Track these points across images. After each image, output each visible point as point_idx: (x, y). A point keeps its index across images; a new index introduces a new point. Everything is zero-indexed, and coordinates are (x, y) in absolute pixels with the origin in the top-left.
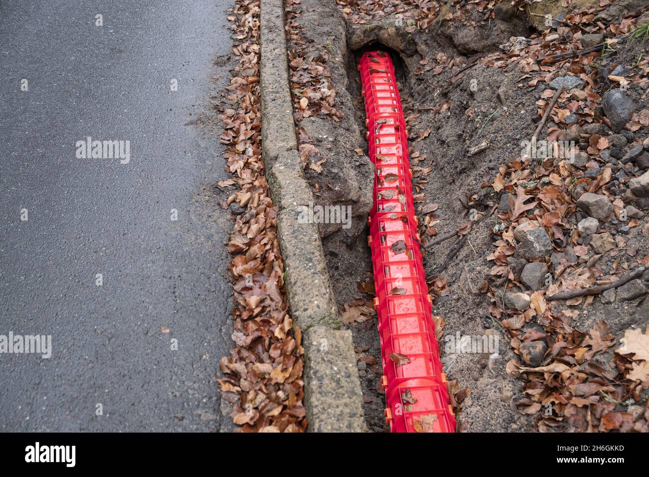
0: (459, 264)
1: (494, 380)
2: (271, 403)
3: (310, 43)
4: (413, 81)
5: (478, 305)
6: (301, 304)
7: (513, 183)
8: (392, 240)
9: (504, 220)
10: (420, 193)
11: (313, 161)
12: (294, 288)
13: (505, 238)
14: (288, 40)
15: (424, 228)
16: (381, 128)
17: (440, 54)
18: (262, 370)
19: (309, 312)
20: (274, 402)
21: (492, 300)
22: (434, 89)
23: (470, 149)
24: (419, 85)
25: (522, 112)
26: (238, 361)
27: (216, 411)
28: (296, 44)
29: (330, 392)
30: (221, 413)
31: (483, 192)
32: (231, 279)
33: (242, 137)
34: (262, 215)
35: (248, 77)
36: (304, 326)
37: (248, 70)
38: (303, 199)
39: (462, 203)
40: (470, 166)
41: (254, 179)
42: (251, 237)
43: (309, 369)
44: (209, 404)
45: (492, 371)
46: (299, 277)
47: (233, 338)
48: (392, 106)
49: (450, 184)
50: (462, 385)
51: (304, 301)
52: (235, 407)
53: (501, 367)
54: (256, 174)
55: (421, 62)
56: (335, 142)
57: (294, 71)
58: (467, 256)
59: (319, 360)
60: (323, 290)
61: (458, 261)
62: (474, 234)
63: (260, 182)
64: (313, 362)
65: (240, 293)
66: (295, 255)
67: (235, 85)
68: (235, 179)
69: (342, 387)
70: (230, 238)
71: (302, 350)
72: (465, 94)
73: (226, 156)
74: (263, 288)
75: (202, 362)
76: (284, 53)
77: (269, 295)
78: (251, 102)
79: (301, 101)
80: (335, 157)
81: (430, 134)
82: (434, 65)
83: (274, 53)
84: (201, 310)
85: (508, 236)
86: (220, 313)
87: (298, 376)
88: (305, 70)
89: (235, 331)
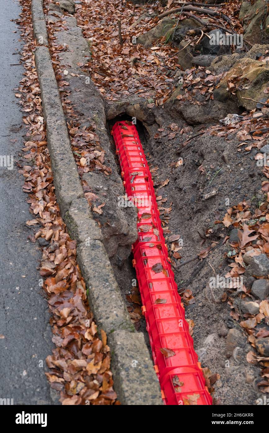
0: (201, 280)
1: (238, 367)
2: (90, 390)
3: (81, 116)
4: (153, 143)
5: (220, 310)
6: (104, 314)
7: (238, 221)
8: (152, 263)
9: (235, 248)
10: (165, 227)
11: (95, 205)
12: (97, 302)
13: (237, 261)
14: (66, 114)
15: (171, 253)
16: (135, 179)
17: (173, 124)
18: (79, 364)
19: (111, 320)
20: (92, 388)
21: (232, 307)
22: (169, 150)
23: (204, 195)
24: (158, 146)
25: (242, 169)
26: (59, 358)
27: (48, 398)
28: (71, 116)
29: (135, 380)
30: (51, 399)
31: (217, 227)
32: (45, 296)
33: (39, 187)
34: (63, 247)
35: (38, 141)
36: (108, 330)
37: (37, 136)
38: (95, 235)
39: (200, 235)
40: (204, 208)
41: (53, 219)
42: (57, 263)
43: (116, 363)
44: (42, 392)
45: (236, 360)
46: (100, 294)
47: (53, 340)
48: (141, 162)
49: (188, 220)
50: (213, 371)
51: (106, 311)
52: (62, 394)
53: (243, 357)
54: (55, 216)
55: (159, 130)
56: (108, 191)
57: (73, 137)
58: (207, 274)
59: (124, 355)
60: (120, 303)
61: (200, 278)
62: (211, 258)
63: (59, 222)
64: (119, 357)
65: (53, 306)
66: (95, 277)
67: (28, 147)
68: (38, 219)
69: (143, 376)
70: (41, 264)
71: (108, 349)
72: (197, 155)
73: (29, 201)
74: (71, 302)
75: (32, 360)
76: (64, 124)
77: (76, 307)
78: (43, 161)
79: (81, 160)
80: (110, 202)
81: (169, 182)
82: (169, 132)
83: (57, 124)
84: (27, 320)
85: (239, 259)
86: (41, 322)
87: (107, 368)
88: (80, 136)
89: (54, 335)
